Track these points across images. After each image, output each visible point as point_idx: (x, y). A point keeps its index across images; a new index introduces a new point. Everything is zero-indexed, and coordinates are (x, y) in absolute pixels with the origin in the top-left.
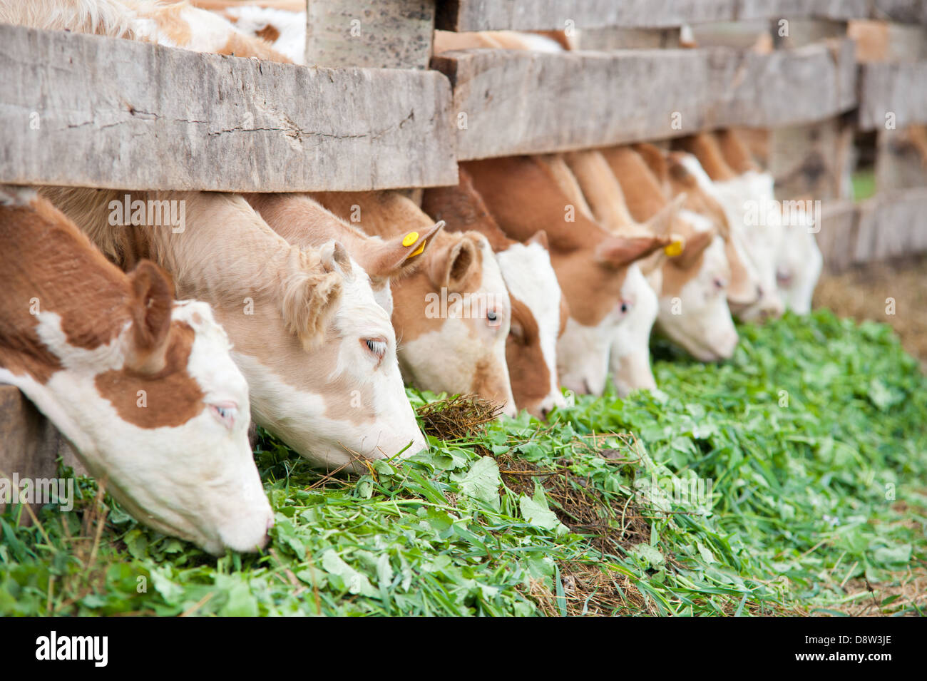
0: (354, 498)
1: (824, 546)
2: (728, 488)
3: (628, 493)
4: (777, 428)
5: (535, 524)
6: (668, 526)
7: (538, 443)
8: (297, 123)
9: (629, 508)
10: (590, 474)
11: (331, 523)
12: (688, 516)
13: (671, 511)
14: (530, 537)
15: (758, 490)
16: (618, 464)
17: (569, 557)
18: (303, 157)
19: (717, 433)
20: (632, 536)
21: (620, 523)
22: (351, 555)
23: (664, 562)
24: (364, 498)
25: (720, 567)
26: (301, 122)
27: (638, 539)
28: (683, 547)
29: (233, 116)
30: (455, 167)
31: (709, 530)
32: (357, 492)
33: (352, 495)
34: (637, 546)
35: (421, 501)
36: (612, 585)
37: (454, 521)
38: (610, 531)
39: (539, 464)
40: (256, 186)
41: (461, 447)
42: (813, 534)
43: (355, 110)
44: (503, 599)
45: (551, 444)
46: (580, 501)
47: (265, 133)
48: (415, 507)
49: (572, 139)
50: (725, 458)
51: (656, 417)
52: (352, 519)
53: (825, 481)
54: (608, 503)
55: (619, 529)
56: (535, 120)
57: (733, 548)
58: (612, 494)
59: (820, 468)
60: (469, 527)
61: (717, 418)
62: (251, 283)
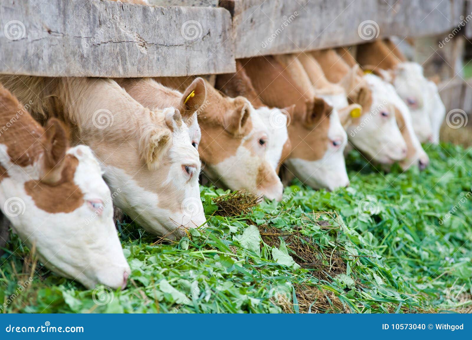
0: (178, 250)
1: (446, 275)
2: (391, 242)
3: (334, 245)
4: (418, 208)
5: (280, 263)
6: (357, 265)
7: (282, 218)
8: (144, 38)
9: (334, 254)
10: (312, 235)
11: (165, 264)
12: (367, 258)
13: (358, 255)
14: (278, 270)
15: (408, 243)
16: (328, 229)
17: (300, 282)
18: (148, 57)
19: (384, 211)
20: (336, 269)
21: (329, 262)
22: (176, 282)
23: (354, 284)
24: (184, 249)
25: (386, 287)
26: (146, 38)
27: (339, 271)
28: (365, 276)
29: (107, 34)
30: (234, 62)
31: (380, 266)
32: (180, 246)
33: (177, 248)
34: (339, 276)
35: (216, 251)
36: (325, 297)
37: (235, 262)
38: (323, 267)
39: (283, 229)
40: (121, 74)
41: (238, 221)
42: (440, 268)
43: (177, 30)
44: (263, 306)
45: (290, 218)
46: (306, 250)
47: (126, 44)
48: (213, 254)
49: (301, 46)
50: (388, 225)
51: (349, 203)
52: (177, 262)
53: (446, 238)
54: (322, 251)
55: (328, 266)
57: (393, 276)
58: (324, 246)
59: (443, 230)
60: (243, 265)
61: (384, 203)
62: (123, 127)
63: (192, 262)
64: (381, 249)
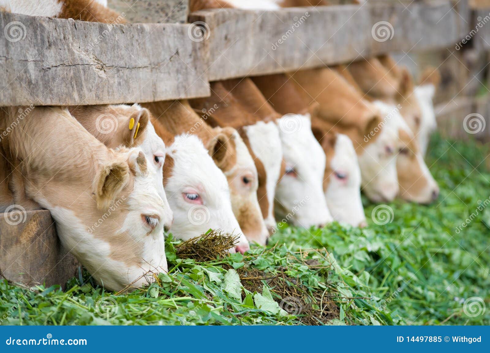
0: (146, 298)
1: (455, 317)
2: (392, 282)
3: (324, 287)
4: (423, 243)
5: (263, 309)
6: (351, 307)
7: (265, 258)
8: (102, 60)
9: (326, 296)
10: (299, 276)
11: (132, 315)
12: (363, 300)
13: (353, 297)
14: (261, 317)
15: (411, 283)
16: (317, 269)
18: (107, 82)
19: (383, 247)
20: (328, 314)
21: (320, 307)
24: (153, 298)
26: (104, 59)
27: (332, 316)
28: (361, 320)
29: (58, 57)
30: (207, 85)
31: (378, 309)
32: (149, 294)
33: (146, 296)
34: (331, 321)
35: (190, 298)
37: (211, 310)
38: (313, 312)
39: (266, 271)
40: (76, 100)
41: (214, 265)
42: (448, 310)
43: (140, 51)
45: (273, 258)
46: (293, 293)
47: (81, 67)
48: (186, 302)
49: (284, 65)
50: (389, 263)
51: (343, 239)
52: (145, 312)
53: (456, 276)
54: (312, 294)
55: (319, 310)
56: (259, 53)
57: (394, 320)
58: (314, 288)
59: (453, 267)
60: (221, 313)
61: (382, 238)
62: (75, 162)
63: (162, 311)
64: (381, 292)
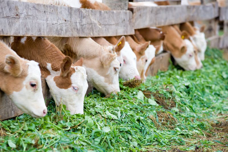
0: (114, 100)
1: (213, 107)
2: (193, 95)
3: (171, 97)
4: (203, 83)
5: (151, 104)
6: (179, 104)
7: (152, 87)
9: (171, 100)
10: (163, 93)
11: (109, 105)
12: (184, 101)
13: (180, 100)
14: (151, 106)
15: (199, 96)
16: (169, 91)
17: (159, 110)
18: (102, 29)
19: (190, 84)
21: (169, 103)
22: (112, 111)
23: (179, 111)
24: (116, 99)
25: (191, 112)
26: (101, 22)
27: (173, 106)
28: (183, 108)
29: (86, 21)
30: (134, 31)
31: (188, 104)
32: (114, 98)
34: (173, 108)
35: (127, 100)
36: (168, 116)
37: (134, 104)
38: (167, 105)
39: (152, 92)
41: (136, 89)
42: (210, 104)
43: (112, 19)
44: (145, 119)
45: (155, 87)
46: (161, 99)
47: (93, 24)
48: (126, 101)
50: (192, 89)
52: (113, 104)
53: (213, 94)
54: (167, 99)
55: (169, 105)
56: (151, 20)
57: (193, 108)
58: (168, 97)
59: (212, 91)
60: (138, 105)
61: (190, 81)
63: (119, 104)
64: (189, 98)
